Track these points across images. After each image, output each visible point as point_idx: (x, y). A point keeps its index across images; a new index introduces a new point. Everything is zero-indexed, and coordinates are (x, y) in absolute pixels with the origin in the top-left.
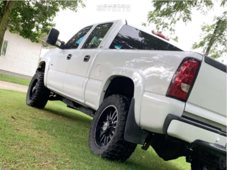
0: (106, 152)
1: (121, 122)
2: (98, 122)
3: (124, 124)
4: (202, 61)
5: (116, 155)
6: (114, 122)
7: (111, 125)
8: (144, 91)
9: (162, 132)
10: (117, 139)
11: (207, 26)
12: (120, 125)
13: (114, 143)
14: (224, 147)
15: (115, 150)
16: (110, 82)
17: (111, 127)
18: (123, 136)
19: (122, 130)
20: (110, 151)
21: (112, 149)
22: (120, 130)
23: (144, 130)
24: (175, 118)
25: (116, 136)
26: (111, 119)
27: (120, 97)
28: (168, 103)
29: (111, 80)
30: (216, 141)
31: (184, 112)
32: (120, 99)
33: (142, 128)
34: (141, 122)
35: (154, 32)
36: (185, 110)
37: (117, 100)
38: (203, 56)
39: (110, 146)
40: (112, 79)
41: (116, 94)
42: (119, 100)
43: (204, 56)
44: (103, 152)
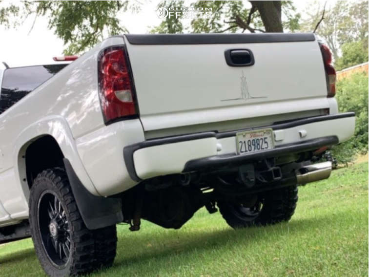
0: (74, 266)
1: (68, 206)
2: (41, 230)
3: (75, 207)
4: (125, 45)
5: (92, 261)
6: (61, 215)
7: (59, 222)
8: (74, 139)
9: (134, 183)
10: (78, 236)
11: (155, 29)
12: (70, 212)
13: (76, 245)
14: (236, 153)
15: (85, 254)
16: (24, 160)
17: (61, 224)
18: (83, 225)
19: (78, 218)
20: (78, 261)
21: (79, 255)
22: (75, 219)
23: (109, 197)
24: (135, 148)
25: (73, 232)
26: (56, 212)
27: (49, 172)
28: (115, 133)
29: (23, 157)
30: (218, 150)
31: (146, 133)
32: (49, 174)
33: (106, 197)
34: (97, 188)
35: (58, 59)
36: (146, 130)
37: (47, 179)
38: (123, 37)
39: (74, 254)
40: (24, 154)
41: (41, 172)
42: (49, 177)
43: (125, 36)
44: (70, 269)
